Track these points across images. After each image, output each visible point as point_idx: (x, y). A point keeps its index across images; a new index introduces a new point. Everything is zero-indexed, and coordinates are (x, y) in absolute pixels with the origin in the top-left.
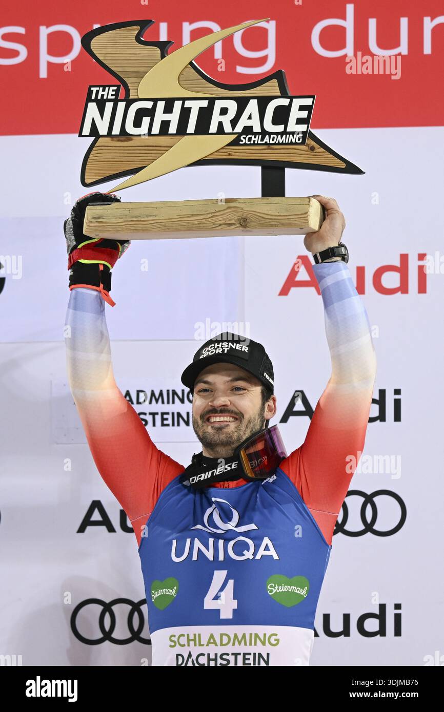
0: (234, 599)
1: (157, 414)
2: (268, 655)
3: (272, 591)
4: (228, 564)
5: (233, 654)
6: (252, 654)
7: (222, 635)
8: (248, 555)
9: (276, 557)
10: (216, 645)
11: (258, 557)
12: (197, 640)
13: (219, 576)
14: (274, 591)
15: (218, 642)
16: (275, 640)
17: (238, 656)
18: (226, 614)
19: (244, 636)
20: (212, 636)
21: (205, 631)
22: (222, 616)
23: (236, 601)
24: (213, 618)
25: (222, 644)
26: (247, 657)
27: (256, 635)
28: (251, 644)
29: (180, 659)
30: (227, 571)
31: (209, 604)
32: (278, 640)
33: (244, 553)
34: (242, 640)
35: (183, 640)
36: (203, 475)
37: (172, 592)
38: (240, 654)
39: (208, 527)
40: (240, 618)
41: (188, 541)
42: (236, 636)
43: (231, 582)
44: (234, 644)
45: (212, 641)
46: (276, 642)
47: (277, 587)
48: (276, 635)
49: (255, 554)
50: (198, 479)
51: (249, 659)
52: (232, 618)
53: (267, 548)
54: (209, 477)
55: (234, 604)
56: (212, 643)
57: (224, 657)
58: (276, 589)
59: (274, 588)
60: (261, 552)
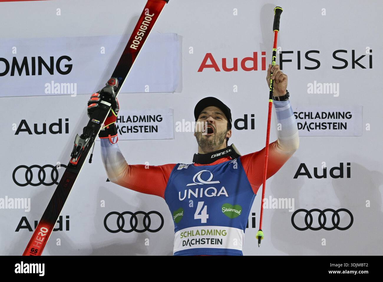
0: (207, 214)
1: (143, 126)
2: (222, 240)
3: (224, 211)
4: (204, 199)
5: (207, 239)
6: (215, 239)
7: (202, 230)
8: (214, 194)
9: (227, 196)
10: (200, 235)
11: (218, 195)
12: (191, 233)
13: (201, 204)
14: (225, 211)
15: (200, 234)
16: (225, 233)
17: (209, 240)
18: (204, 221)
19: (211, 231)
20: (198, 231)
21: (194, 229)
22: (202, 222)
23: (208, 215)
24: (198, 223)
25: (202, 235)
26: (213, 240)
27: (217, 231)
28: (214, 235)
29: (184, 242)
30: (204, 202)
31: (196, 217)
32: (226, 233)
33: (212, 194)
34: (210, 233)
35: (186, 234)
36: (218, 154)
37: (181, 214)
38: (210, 239)
39: (195, 182)
40: (209, 223)
41: (186, 191)
42: (208, 230)
43: (206, 207)
44: (207, 235)
45: (198, 233)
46: (225, 234)
47: (226, 209)
48: (225, 231)
49: (217, 194)
50: (216, 156)
51: (213, 241)
52: (206, 222)
53: (223, 192)
54: (220, 155)
55: (207, 216)
56: (198, 234)
57: (203, 240)
58: (226, 210)
59: (225, 209)
60: (220, 193)
